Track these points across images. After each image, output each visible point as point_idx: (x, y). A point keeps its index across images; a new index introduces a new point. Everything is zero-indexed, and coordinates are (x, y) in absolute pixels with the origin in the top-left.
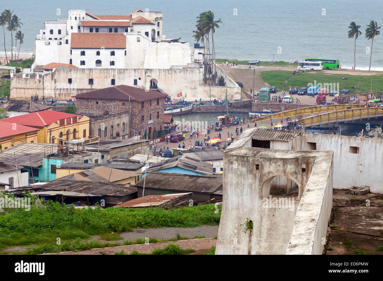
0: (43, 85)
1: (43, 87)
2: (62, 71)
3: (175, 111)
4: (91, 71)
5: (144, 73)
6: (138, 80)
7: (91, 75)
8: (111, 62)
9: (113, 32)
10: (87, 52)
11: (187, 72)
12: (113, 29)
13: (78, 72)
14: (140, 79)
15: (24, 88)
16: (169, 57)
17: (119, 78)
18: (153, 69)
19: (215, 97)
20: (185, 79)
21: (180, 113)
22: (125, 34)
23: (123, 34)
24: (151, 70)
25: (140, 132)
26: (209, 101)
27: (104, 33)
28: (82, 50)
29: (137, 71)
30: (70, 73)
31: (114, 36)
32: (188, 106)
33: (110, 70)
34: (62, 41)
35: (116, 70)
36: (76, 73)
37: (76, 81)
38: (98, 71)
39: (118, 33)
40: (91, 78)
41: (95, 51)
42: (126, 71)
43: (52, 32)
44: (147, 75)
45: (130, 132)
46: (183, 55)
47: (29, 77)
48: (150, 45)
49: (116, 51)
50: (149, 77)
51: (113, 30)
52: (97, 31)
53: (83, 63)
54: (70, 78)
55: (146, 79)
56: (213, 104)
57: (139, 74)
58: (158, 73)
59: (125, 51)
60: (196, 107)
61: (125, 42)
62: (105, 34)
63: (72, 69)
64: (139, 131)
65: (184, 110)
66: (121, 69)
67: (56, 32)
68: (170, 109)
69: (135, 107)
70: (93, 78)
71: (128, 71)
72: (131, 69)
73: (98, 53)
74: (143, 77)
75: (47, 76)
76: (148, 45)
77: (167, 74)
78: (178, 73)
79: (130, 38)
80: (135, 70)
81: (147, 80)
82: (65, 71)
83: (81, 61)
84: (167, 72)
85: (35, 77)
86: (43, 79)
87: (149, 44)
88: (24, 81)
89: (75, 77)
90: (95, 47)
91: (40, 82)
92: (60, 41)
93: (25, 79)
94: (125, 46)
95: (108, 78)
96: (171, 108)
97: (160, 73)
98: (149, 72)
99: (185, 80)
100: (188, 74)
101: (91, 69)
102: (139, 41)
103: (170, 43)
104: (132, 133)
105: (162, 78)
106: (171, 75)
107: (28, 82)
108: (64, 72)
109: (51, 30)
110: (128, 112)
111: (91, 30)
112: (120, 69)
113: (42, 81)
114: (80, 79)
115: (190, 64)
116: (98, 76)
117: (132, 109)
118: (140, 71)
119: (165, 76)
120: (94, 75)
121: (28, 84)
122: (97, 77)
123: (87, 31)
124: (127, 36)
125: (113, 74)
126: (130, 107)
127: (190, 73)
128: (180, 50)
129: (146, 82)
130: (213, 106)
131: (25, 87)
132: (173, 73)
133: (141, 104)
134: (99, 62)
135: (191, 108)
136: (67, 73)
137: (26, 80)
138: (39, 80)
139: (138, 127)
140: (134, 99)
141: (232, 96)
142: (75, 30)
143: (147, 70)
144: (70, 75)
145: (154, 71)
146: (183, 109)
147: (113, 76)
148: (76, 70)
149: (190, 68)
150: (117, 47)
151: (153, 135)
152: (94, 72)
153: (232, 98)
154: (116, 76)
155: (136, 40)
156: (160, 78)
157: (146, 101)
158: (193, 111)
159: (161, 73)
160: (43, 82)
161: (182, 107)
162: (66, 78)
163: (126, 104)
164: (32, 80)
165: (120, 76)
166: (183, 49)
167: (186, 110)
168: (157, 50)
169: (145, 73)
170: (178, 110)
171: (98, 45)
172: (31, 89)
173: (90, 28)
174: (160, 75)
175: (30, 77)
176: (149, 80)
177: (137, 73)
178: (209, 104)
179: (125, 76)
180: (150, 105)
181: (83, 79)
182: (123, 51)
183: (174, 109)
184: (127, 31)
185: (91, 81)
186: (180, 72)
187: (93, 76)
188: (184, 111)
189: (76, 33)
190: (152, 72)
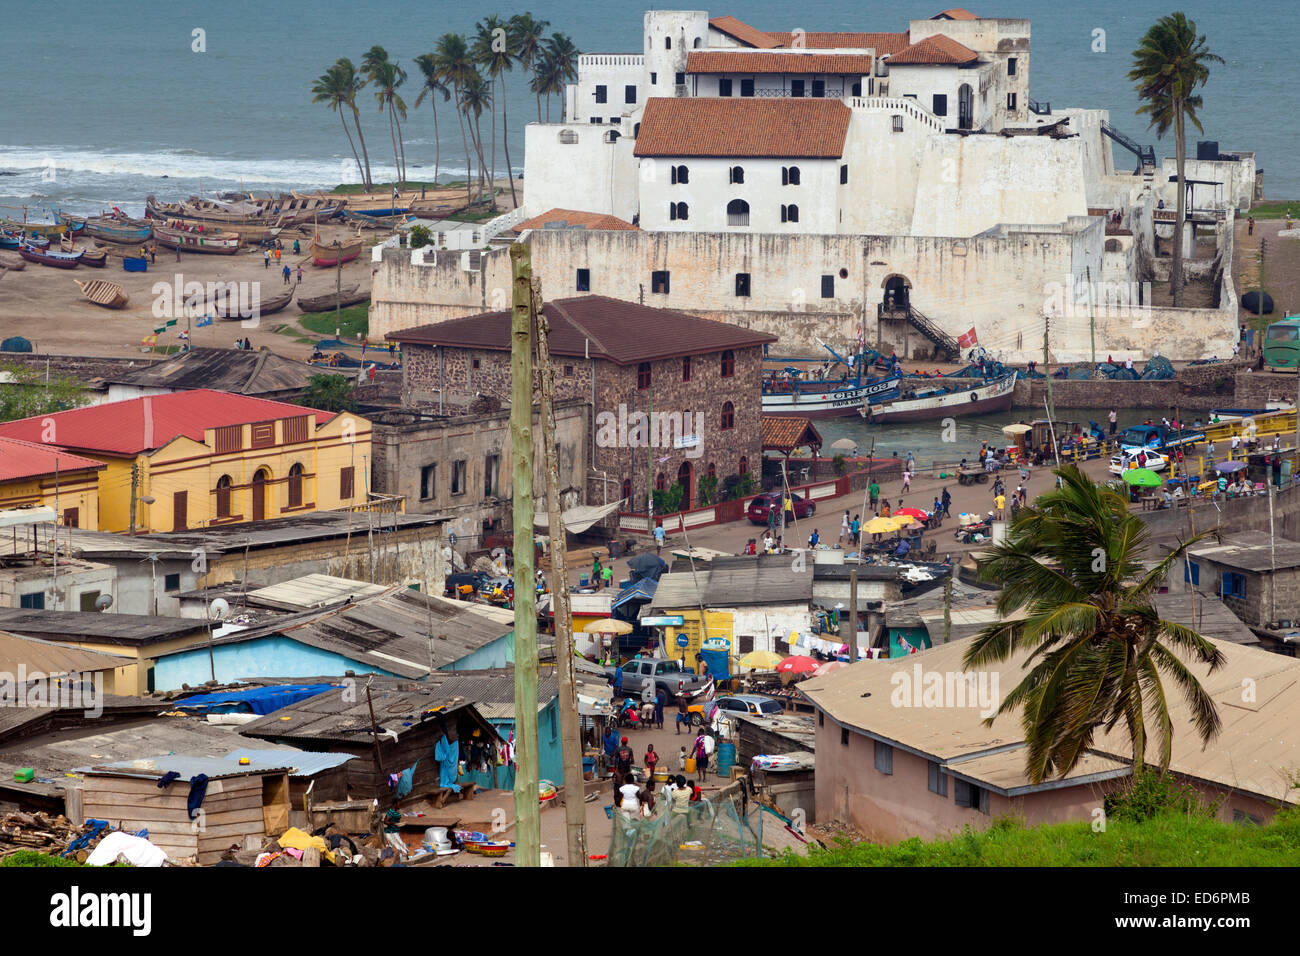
0: (484, 293)
1: (484, 302)
2: (554, 242)
3: (951, 400)
4: (663, 240)
5: (861, 253)
6: (838, 280)
7: (661, 258)
8: (783, 207)
9: (808, 96)
10: (695, 168)
11: (1025, 249)
12: (810, 81)
13: (614, 246)
14: (844, 273)
15: (416, 304)
16: (1003, 193)
17: (767, 270)
18: (895, 238)
19: (1134, 349)
20: (1018, 278)
21: (970, 410)
22: (849, 101)
23: (840, 104)
24: (886, 240)
25: (628, 482)
26: (1086, 365)
27: (772, 97)
28: (677, 164)
29: (832, 242)
30: (583, 247)
31: (806, 110)
32: (1001, 379)
33: (734, 240)
34: (620, 128)
35: (756, 241)
36: (605, 247)
37: (606, 278)
38: (687, 243)
39: (825, 98)
40: (661, 269)
41: (724, 168)
42: (792, 244)
43: (601, 94)
44: (872, 258)
45: (590, 481)
46: (1058, 183)
47: (435, 264)
48: (934, 145)
49: (806, 169)
50: (879, 267)
51: (808, 87)
52: (748, 89)
53: (680, 211)
54: (583, 267)
55: (865, 276)
56: (1101, 377)
57: (841, 255)
58: (912, 253)
59: (844, 170)
60: (1029, 388)
61: (844, 133)
62: (773, 101)
63: (590, 235)
64: (626, 476)
65: (987, 397)
66: (774, 235)
67: (616, 95)
68: (931, 395)
69: (607, 384)
70: (668, 269)
71: (801, 243)
72: (812, 236)
73: (737, 176)
74: (856, 266)
75: (499, 260)
76: (928, 145)
77: (948, 255)
78: (991, 255)
79: (867, 117)
80: (826, 238)
81: (871, 279)
82: (567, 242)
83: (673, 204)
84: (948, 247)
85: (455, 263)
86: (483, 271)
87: (934, 141)
88: (416, 278)
89: (600, 266)
90: (726, 153)
91: (471, 280)
92: (615, 127)
93: (420, 268)
94: (841, 147)
95: (724, 270)
96: (934, 390)
97: (919, 251)
98: (878, 249)
99: (1019, 283)
100: (1029, 257)
101: (660, 234)
102: (902, 130)
103: (1010, 139)
104: (598, 486)
105: (927, 273)
106: (961, 261)
107: (432, 280)
108: (562, 244)
109: (598, 87)
110: (580, 402)
111: (725, 90)
112: (769, 235)
113: (479, 278)
114: (620, 270)
115: (1079, 218)
116: (686, 259)
117: (598, 390)
118: (844, 242)
119: (938, 265)
120: (673, 259)
121: (431, 289)
122: (685, 266)
123: (710, 92)
124: (856, 110)
125: (741, 252)
126: (592, 382)
127: (1035, 251)
128: (1046, 163)
129: (869, 288)
130: (1100, 384)
131: (420, 301)
132: (972, 253)
133: (635, 370)
134: (738, 208)
135: (1011, 390)
136: (572, 250)
137: (425, 271)
138: (469, 273)
139: (618, 462)
140: (604, 351)
141: (1201, 345)
142: (666, 89)
143: (871, 242)
144: (583, 257)
145: (900, 245)
146: (983, 394)
147: (742, 262)
148: (606, 237)
149: (1038, 234)
150: (808, 153)
151: (702, 493)
152: (672, 246)
153: (1199, 355)
154: (755, 263)
155: (890, 124)
156: (922, 270)
157: (664, 360)
158: (1017, 402)
159: (923, 254)
160: (484, 283)
161: (978, 385)
162: (567, 269)
163: (575, 369)
164: (443, 274)
165: (770, 263)
166: (1058, 160)
167: (992, 396)
168: (961, 165)
169: (866, 253)
170: (963, 398)
171: (739, 143)
172: (441, 306)
173: (721, 81)
174: (922, 260)
175: (439, 263)
176: (878, 277)
177: (833, 251)
178: (1086, 377)
179: (789, 264)
180: (686, 377)
181: (631, 271)
182: (832, 169)
183: (948, 391)
184: (857, 91)
185: (661, 281)
186: (997, 250)
187: (669, 261)
188: (985, 401)
189: (665, 100)
190: (891, 247)
